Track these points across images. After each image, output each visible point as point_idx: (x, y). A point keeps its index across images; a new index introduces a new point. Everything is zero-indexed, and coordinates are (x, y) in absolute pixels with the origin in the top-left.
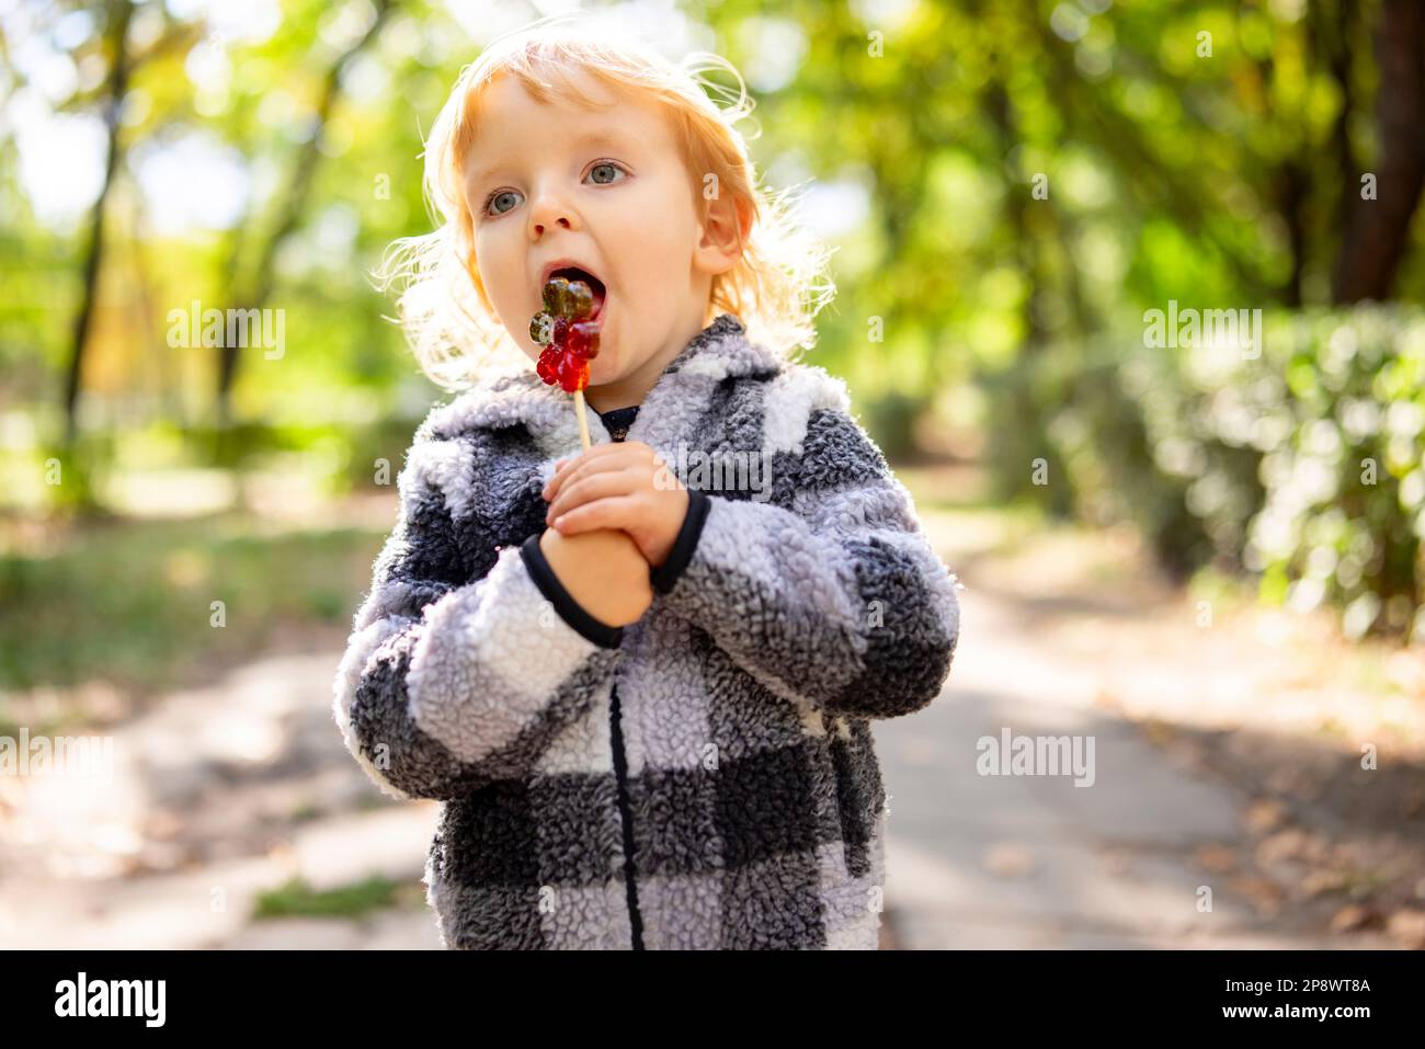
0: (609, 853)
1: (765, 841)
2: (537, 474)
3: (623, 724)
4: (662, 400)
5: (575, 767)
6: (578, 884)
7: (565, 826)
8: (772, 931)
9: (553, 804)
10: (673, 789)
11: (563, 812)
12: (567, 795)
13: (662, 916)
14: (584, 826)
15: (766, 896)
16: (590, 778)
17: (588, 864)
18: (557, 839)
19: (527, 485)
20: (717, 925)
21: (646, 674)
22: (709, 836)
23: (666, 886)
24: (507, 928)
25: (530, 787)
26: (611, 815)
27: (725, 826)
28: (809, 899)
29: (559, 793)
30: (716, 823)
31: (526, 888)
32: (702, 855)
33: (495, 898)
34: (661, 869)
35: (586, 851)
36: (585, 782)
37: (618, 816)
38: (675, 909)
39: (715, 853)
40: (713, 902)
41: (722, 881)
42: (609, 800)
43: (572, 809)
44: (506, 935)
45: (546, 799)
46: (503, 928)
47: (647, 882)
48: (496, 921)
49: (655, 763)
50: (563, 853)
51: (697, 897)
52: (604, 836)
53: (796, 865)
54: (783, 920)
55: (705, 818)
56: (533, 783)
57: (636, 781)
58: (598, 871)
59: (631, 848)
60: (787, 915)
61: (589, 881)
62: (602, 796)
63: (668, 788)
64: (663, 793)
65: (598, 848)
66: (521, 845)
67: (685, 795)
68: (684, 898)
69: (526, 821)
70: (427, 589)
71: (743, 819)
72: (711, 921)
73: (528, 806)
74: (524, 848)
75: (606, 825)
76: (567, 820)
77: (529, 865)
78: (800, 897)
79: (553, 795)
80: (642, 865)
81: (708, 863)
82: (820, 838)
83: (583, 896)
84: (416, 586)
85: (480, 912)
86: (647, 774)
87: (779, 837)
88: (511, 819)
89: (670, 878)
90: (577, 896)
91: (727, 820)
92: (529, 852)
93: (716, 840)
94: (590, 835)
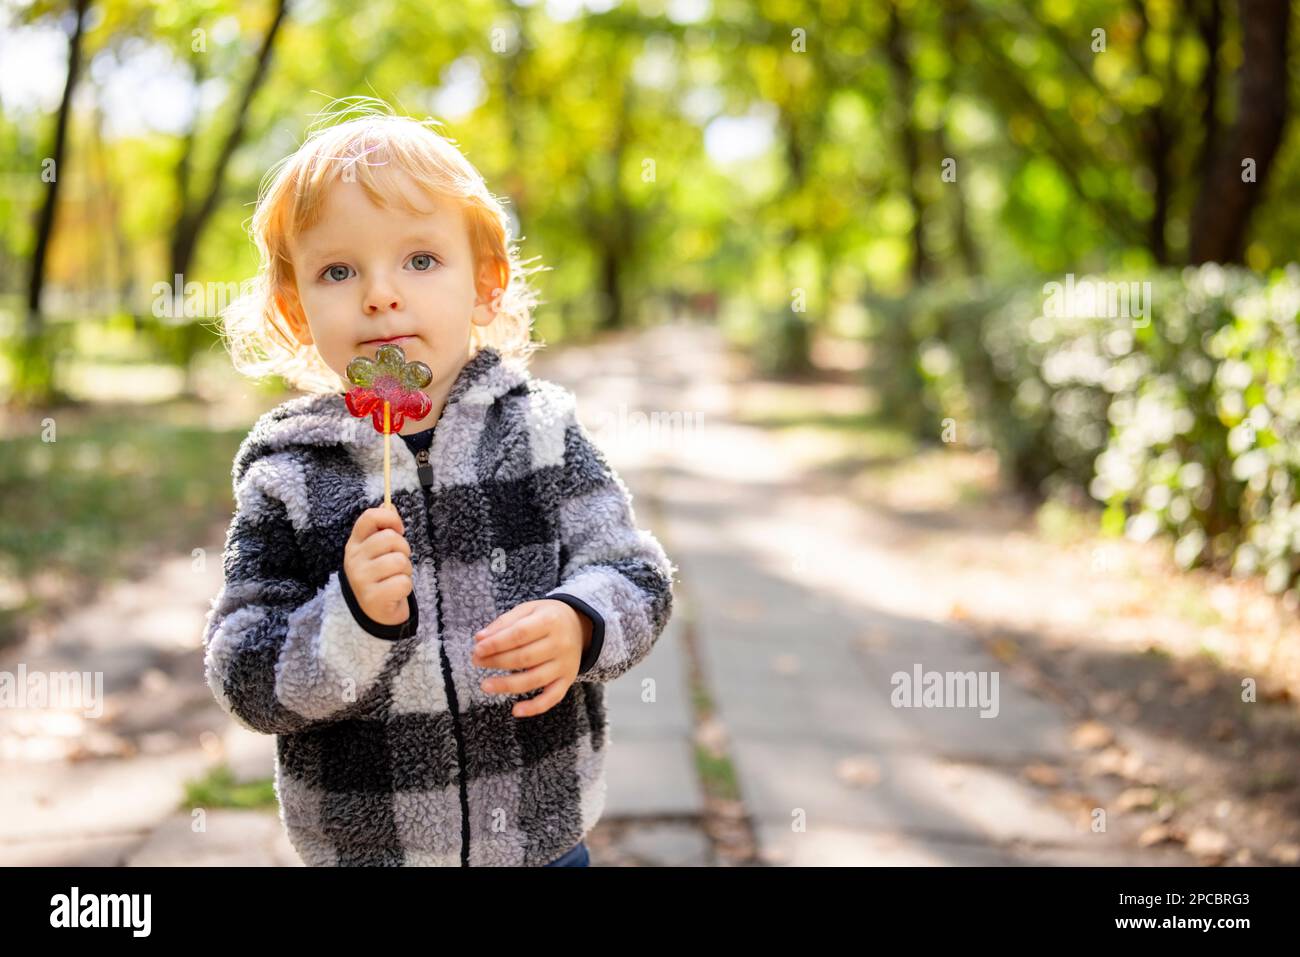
0: (449, 767)
1: (549, 744)
2: (364, 495)
3: (454, 675)
4: (450, 428)
5: (418, 709)
6: (424, 788)
7: (412, 750)
8: (550, 800)
9: (403, 735)
10: (491, 719)
11: (410, 740)
12: (413, 729)
13: (482, 804)
14: (429, 750)
15: (547, 778)
16: (432, 717)
17: (432, 775)
18: (406, 759)
19: (356, 503)
20: (517, 803)
21: (466, 639)
22: (513, 745)
23: (485, 783)
24: (366, 822)
25: (387, 724)
26: (449, 741)
27: (524, 738)
28: (571, 774)
29: (407, 727)
30: (517, 737)
31: (383, 794)
32: (508, 758)
33: (355, 800)
34: (483, 772)
35: (430, 767)
36: (428, 719)
37: (454, 741)
38: (490, 797)
39: (517, 756)
40: (515, 789)
41: (522, 775)
42: (448, 731)
43: (418, 738)
44: (366, 826)
45: (397, 732)
46: (363, 821)
47: (474, 783)
48: (357, 817)
49: (478, 701)
50: (411, 769)
51: (504, 787)
52: (445, 755)
53: (565, 755)
54: (557, 792)
55: (510, 734)
56: (389, 721)
57: (465, 715)
58: (439, 780)
59: (463, 763)
60: (558, 787)
61: (432, 789)
62: (442, 728)
63: (487, 717)
64: (484, 721)
65: (439, 764)
66: (378, 763)
67: (497, 721)
68: (496, 789)
69: (382, 747)
70: (276, 588)
71: (534, 732)
72: (514, 802)
73: (385, 737)
74: (381, 765)
75: (445, 748)
76: (414, 746)
77: (386, 777)
78: (565, 774)
79: (403, 729)
80: (471, 772)
81: (512, 763)
82: (579, 734)
83: (427, 797)
84: (268, 585)
85: (343, 810)
86: (473, 709)
87: (557, 740)
88: (371, 745)
89: (488, 777)
90: (422, 798)
91: (524, 734)
92: (385, 768)
93: (517, 748)
94: (433, 756)
